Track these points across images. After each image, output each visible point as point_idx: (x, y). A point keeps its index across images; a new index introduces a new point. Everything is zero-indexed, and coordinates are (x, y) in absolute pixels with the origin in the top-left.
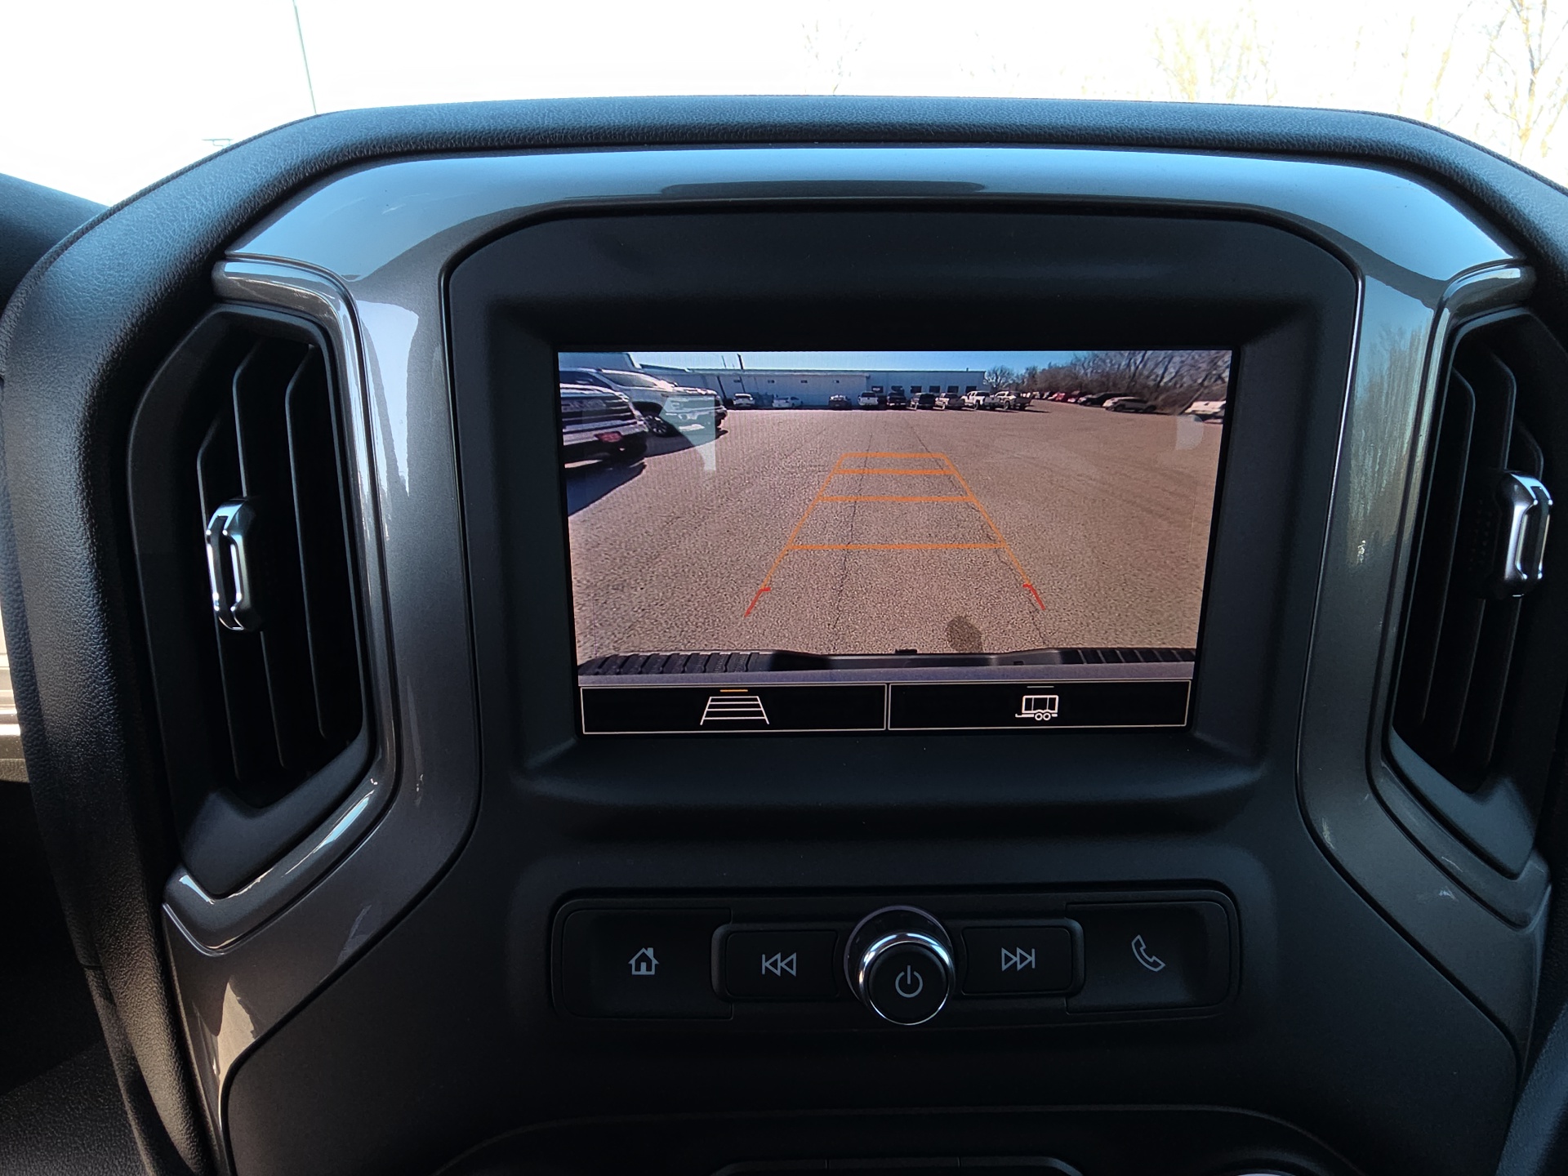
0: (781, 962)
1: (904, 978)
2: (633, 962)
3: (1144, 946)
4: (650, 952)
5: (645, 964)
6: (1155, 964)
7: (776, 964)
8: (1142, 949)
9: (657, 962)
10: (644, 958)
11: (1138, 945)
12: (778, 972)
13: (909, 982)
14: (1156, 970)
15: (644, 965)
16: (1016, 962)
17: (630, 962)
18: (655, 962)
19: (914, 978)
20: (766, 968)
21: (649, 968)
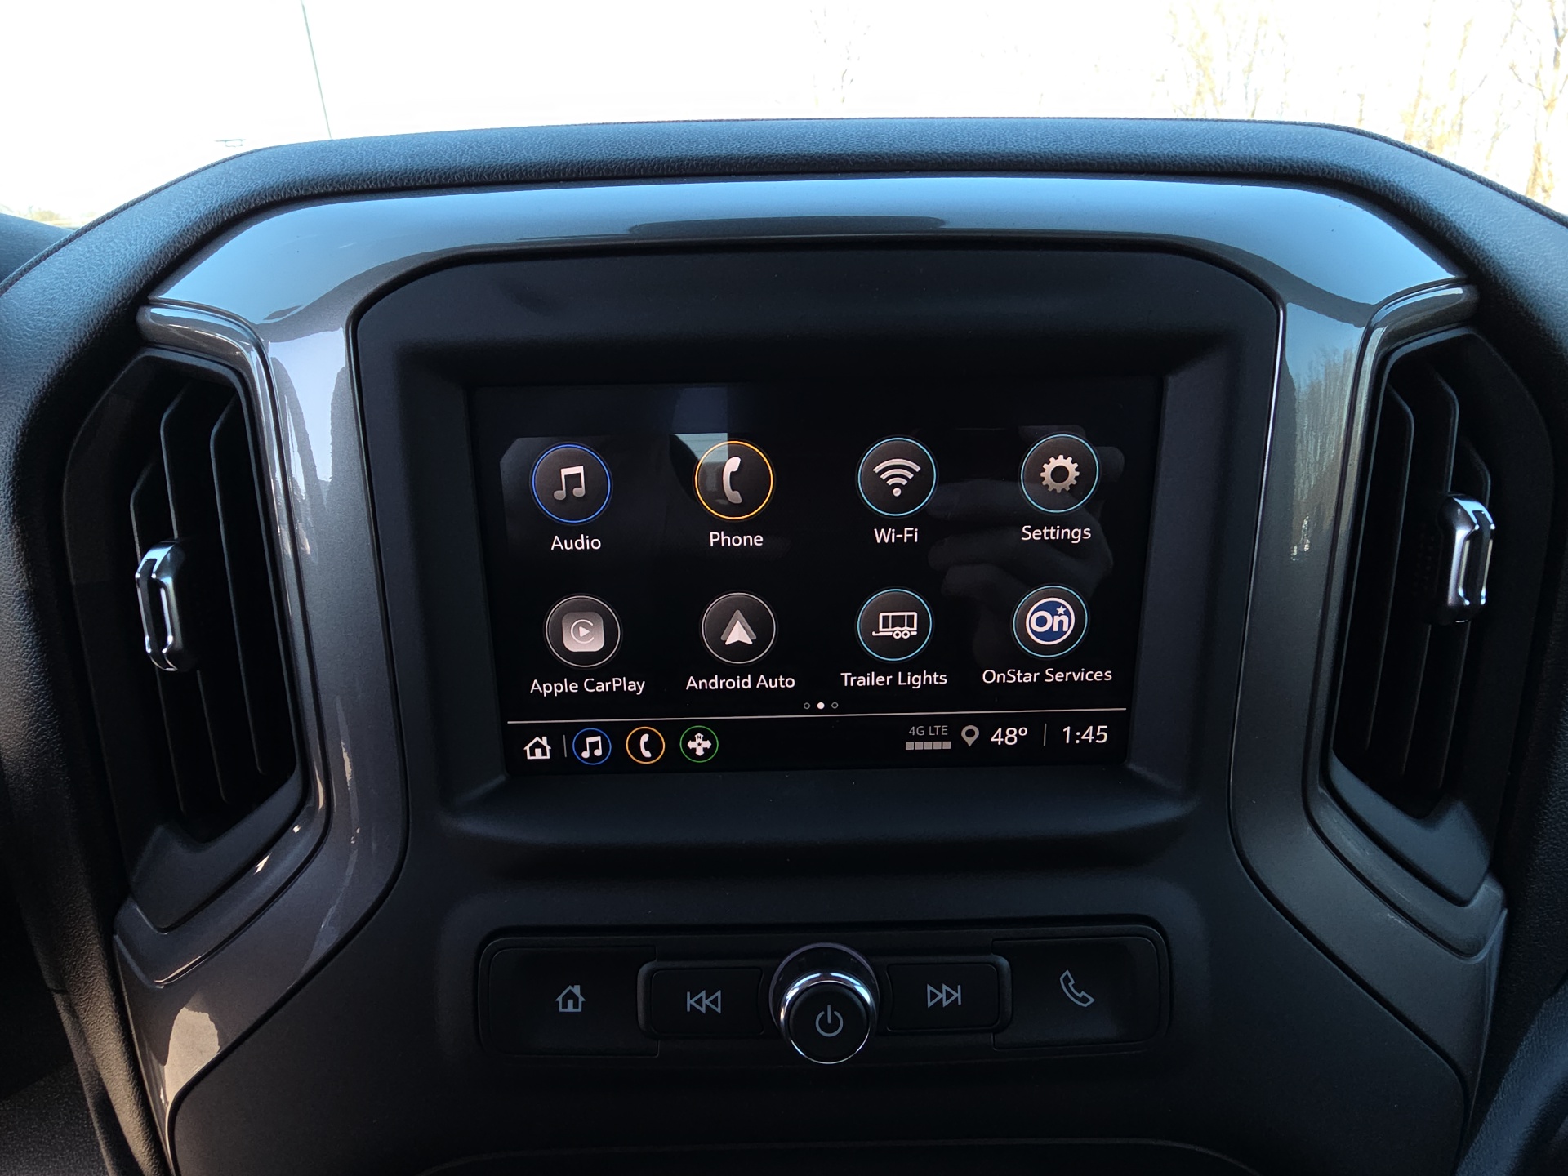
0: (706, 999)
1: (824, 1019)
2: (560, 999)
3: (1073, 982)
4: (577, 990)
5: (572, 1001)
6: (1085, 1000)
7: (701, 1002)
8: (1070, 985)
9: (584, 1000)
10: (571, 995)
11: (1067, 980)
12: (703, 1010)
13: (829, 1021)
14: (1085, 1005)
15: (570, 1003)
16: (942, 999)
17: (557, 1000)
18: (581, 999)
19: (834, 1017)
20: (691, 1005)
21: (576, 1006)
